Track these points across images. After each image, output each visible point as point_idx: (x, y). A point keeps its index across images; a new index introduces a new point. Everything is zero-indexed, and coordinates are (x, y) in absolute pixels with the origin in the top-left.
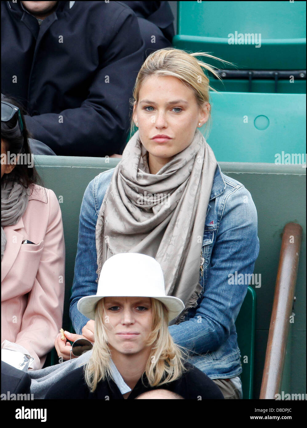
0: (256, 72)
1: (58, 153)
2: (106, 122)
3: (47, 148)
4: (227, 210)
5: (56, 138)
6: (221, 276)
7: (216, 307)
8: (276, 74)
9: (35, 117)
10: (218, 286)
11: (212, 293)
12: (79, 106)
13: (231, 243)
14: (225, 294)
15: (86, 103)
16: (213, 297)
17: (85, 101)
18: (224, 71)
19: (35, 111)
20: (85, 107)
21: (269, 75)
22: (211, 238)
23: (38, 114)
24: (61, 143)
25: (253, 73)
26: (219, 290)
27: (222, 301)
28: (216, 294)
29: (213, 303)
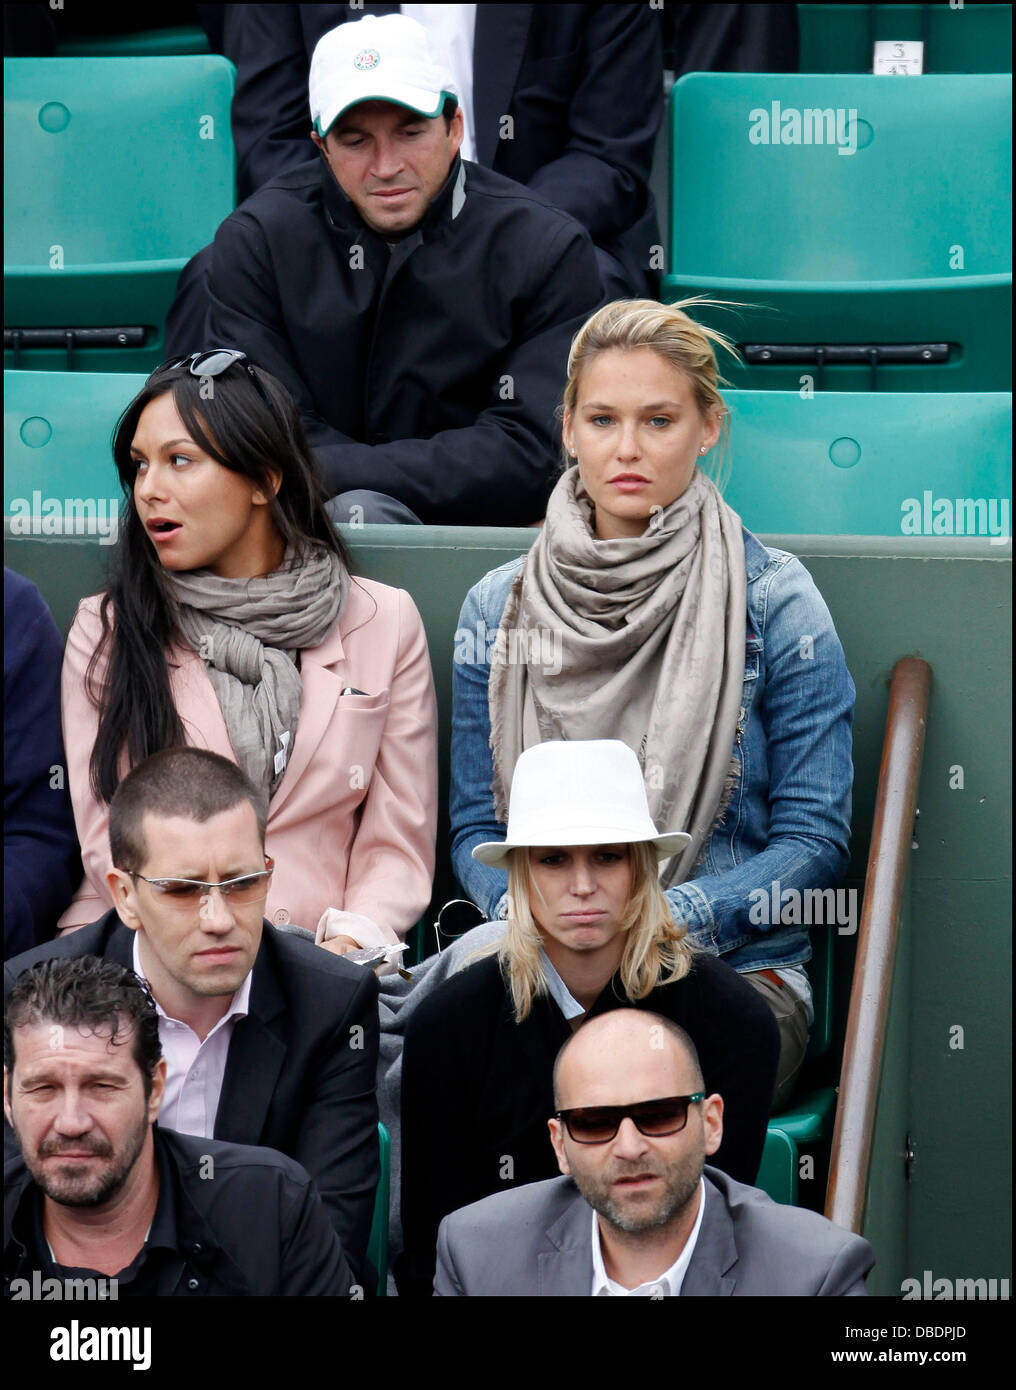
0: (832, 350)
1: (428, 520)
2: (527, 455)
3: (404, 510)
4: (772, 610)
5: (423, 489)
6: (800, 748)
7: (805, 811)
8: (874, 351)
9: (380, 449)
10: (796, 769)
11: (789, 785)
12: (471, 424)
13: (798, 679)
14: (813, 780)
15: (485, 416)
16: (793, 792)
17: (483, 413)
18: (767, 347)
19: (380, 434)
20: (481, 424)
21: (860, 354)
22: (754, 668)
23: (385, 440)
24: (434, 500)
25: (825, 352)
26: (799, 777)
27: (813, 795)
28: (797, 785)
29: (798, 805)
